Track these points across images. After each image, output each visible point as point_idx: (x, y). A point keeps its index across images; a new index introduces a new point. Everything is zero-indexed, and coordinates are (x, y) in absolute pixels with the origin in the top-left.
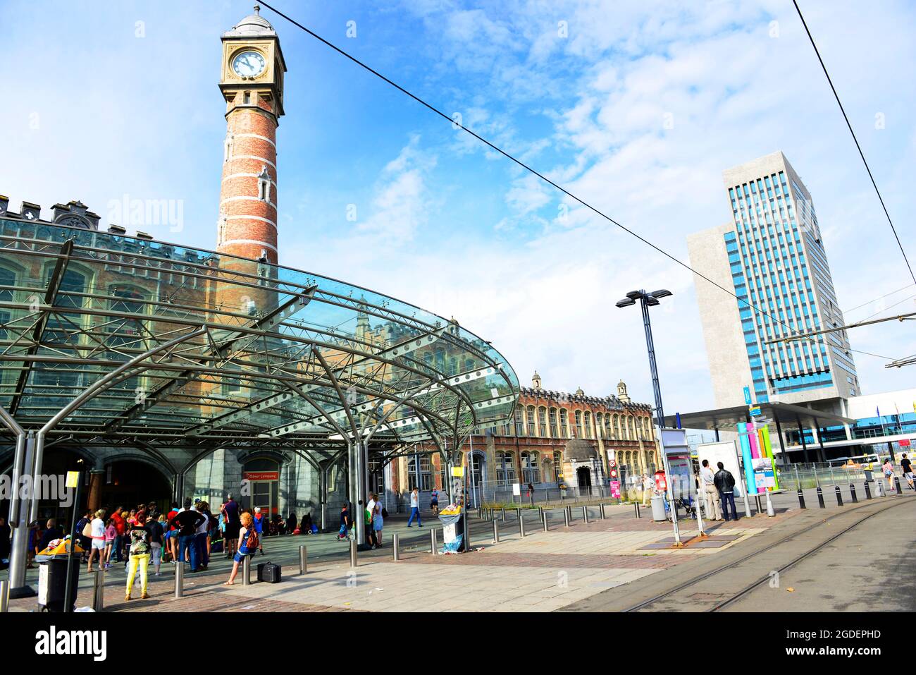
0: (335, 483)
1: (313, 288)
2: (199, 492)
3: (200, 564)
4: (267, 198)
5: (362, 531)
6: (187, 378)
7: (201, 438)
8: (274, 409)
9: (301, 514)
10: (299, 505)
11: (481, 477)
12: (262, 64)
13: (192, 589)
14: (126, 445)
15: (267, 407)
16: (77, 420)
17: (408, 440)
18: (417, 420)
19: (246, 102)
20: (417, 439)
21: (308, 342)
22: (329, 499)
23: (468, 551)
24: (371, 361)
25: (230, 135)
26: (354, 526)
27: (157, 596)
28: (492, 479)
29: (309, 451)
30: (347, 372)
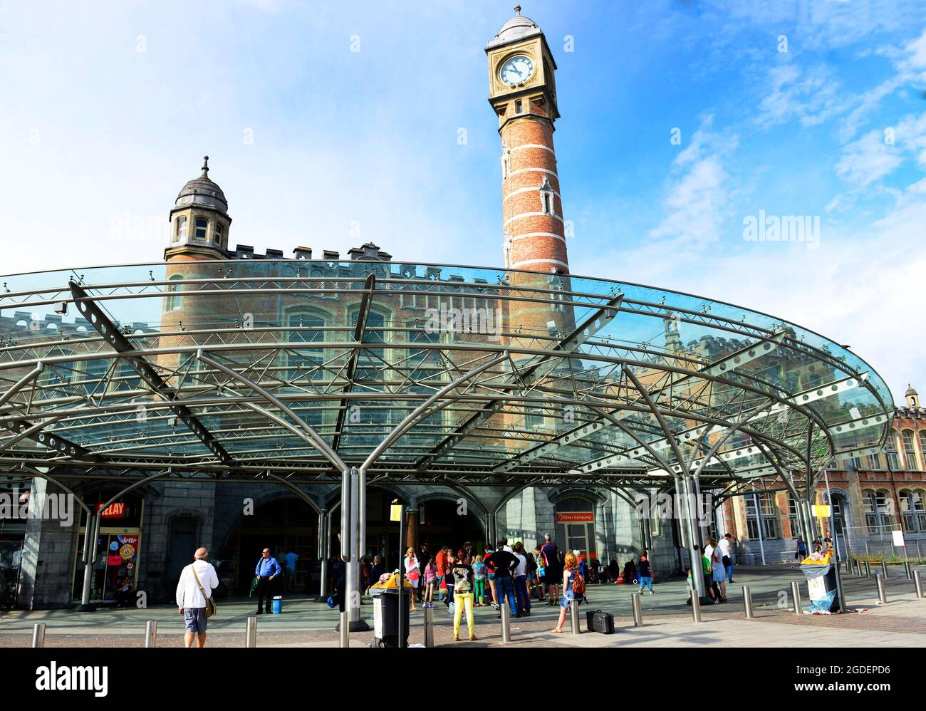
0: (659, 526)
1: (620, 298)
2: (511, 533)
3: (521, 611)
4: (552, 211)
5: (700, 581)
6: (491, 410)
7: (508, 475)
8: (584, 441)
9: (622, 561)
10: (620, 550)
11: (844, 522)
12: (531, 67)
13: (519, 634)
14: (437, 483)
15: (575, 439)
16: (391, 458)
17: (745, 475)
18: (756, 450)
19: (518, 111)
20: (756, 473)
21: (617, 362)
22: (654, 545)
23: (845, 612)
24: (693, 379)
25: (505, 150)
26: (690, 575)
27: (484, 638)
28: (860, 525)
29: (626, 489)
30: (665, 395)
